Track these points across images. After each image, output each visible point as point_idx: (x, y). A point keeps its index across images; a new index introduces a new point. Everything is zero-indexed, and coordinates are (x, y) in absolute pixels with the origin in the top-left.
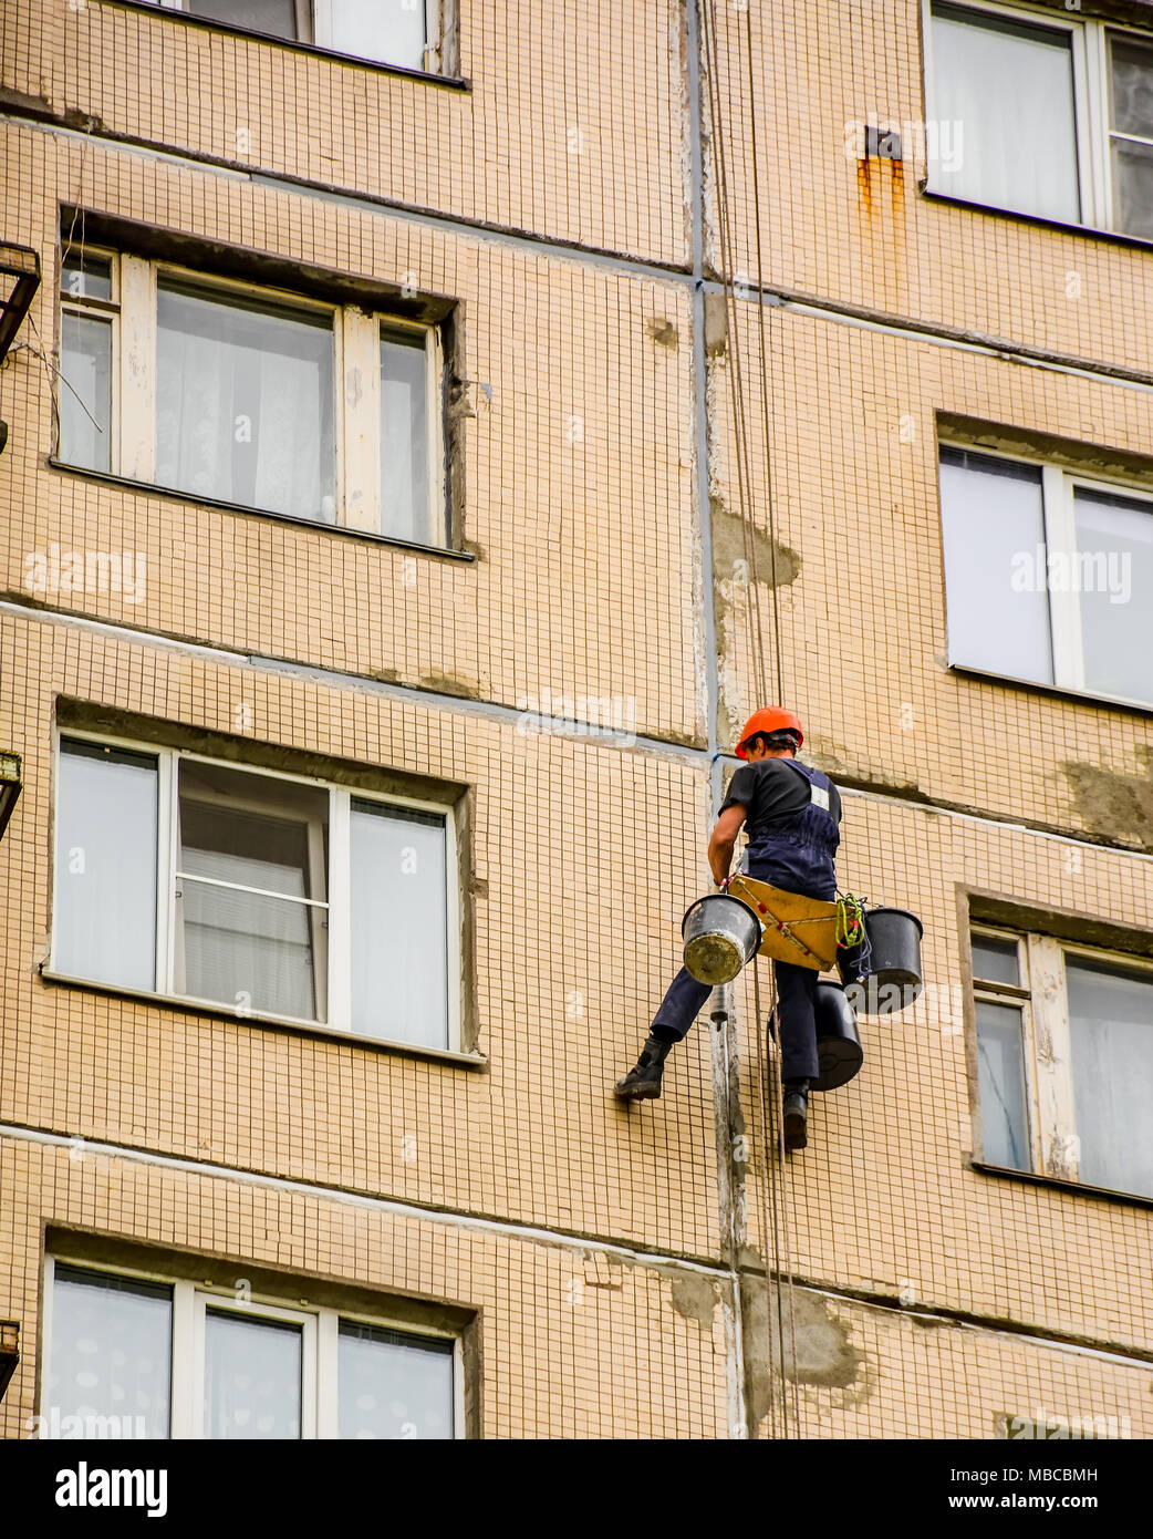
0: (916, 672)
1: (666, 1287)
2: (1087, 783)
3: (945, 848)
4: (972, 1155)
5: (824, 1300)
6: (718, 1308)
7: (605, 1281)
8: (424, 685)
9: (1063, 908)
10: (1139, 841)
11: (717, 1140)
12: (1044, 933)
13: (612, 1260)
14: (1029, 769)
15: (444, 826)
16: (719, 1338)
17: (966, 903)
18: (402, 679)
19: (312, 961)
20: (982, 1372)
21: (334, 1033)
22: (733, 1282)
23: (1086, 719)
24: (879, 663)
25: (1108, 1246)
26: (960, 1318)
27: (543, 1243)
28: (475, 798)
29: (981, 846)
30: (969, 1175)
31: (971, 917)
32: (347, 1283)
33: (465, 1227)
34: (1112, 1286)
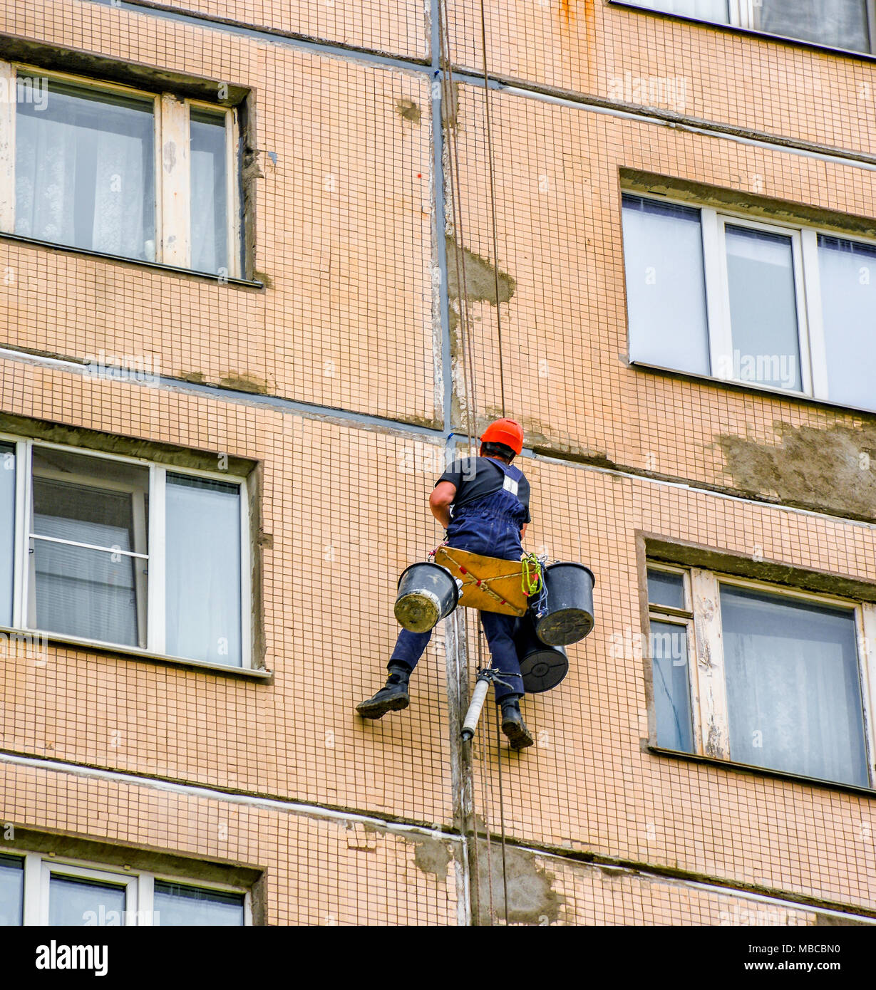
0: (605, 367)
1: (411, 849)
2: (736, 451)
3: (628, 503)
4: (648, 741)
5: (533, 856)
6: (451, 865)
7: (362, 844)
8: (223, 384)
9: (717, 548)
10: (776, 495)
11: (451, 733)
12: (704, 568)
13: (369, 829)
14: (691, 440)
15: (239, 493)
16: (451, 888)
17: (643, 545)
18: (207, 380)
19: (135, 601)
20: (656, 911)
21: (152, 656)
22: (462, 844)
23: (735, 401)
24: (576, 361)
25: (753, 810)
26: (638, 868)
27: (315, 817)
28: (263, 471)
29: (656, 501)
30: (646, 756)
31: (647, 556)
32: (161, 851)
33: (254, 805)
34: (756, 841)
